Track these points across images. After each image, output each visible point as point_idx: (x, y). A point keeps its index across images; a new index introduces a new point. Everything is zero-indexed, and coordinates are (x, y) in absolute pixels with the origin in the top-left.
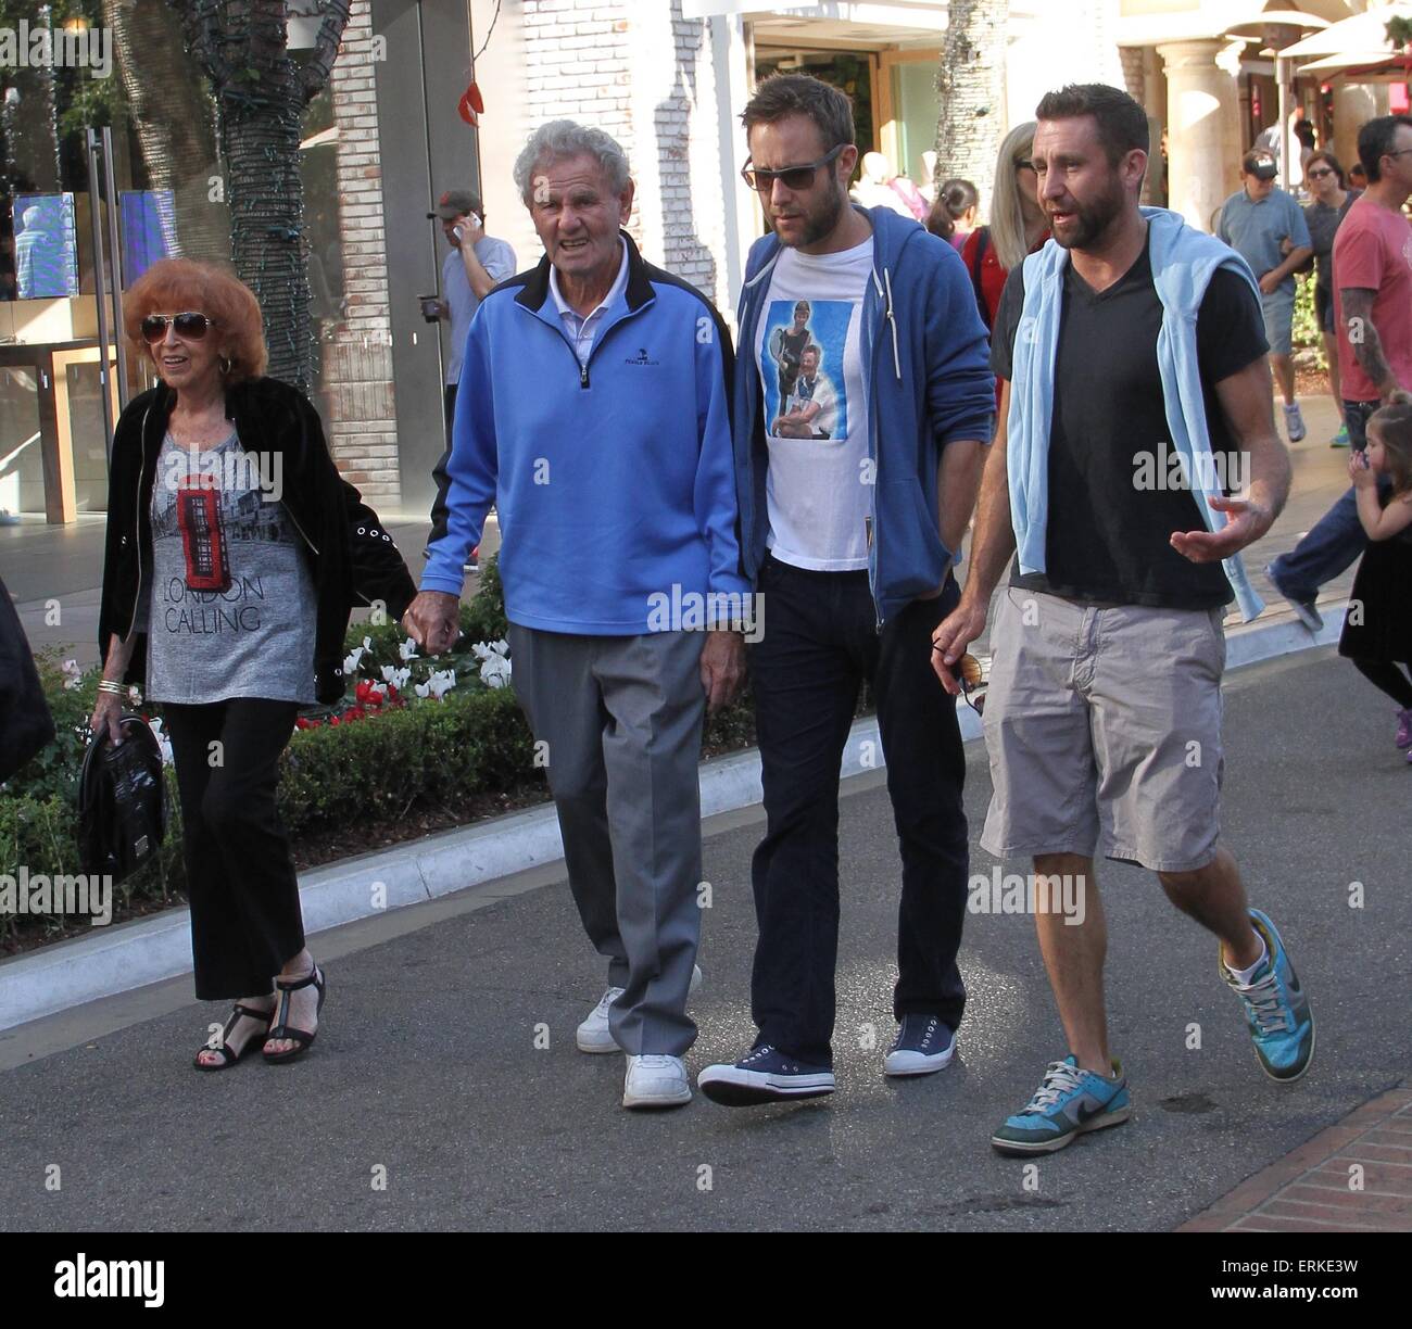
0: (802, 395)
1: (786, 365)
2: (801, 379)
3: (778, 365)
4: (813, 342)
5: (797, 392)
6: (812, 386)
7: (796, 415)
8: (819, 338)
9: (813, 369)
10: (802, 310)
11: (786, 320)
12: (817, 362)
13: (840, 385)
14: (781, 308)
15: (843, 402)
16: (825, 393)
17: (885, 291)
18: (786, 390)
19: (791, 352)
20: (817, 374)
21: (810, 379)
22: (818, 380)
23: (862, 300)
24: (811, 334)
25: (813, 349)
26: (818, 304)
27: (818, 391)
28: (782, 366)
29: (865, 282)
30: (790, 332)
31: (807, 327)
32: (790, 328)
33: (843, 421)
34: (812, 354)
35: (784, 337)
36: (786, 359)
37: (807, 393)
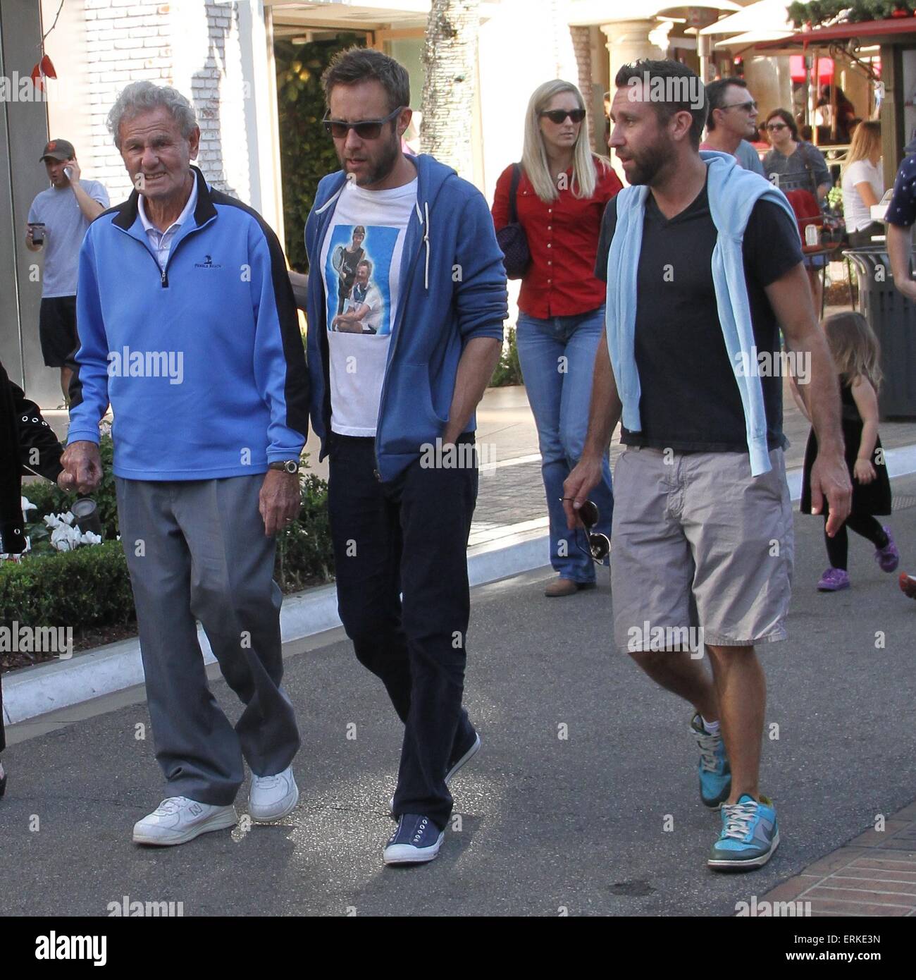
0: (356, 299)
1: (345, 275)
2: (356, 286)
3: (338, 275)
4: (367, 257)
5: (352, 296)
6: (364, 292)
7: (350, 315)
8: (372, 255)
9: (366, 278)
10: (359, 232)
11: (346, 241)
12: (369, 273)
13: (386, 292)
14: (342, 231)
15: (388, 305)
16: (374, 298)
17: (425, 220)
18: (344, 294)
19: (348, 265)
20: (369, 283)
21: (363, 286)
22: (369, 288)
23: (406, 226)
24: (366, 252)
25: (366, 263)
26: (372, 229)
27: (369, 296)
28: (341, 275)
29: (410, 213)
30: (349, 250)
31: (363, 246)
32: (349, 247)
33: (387, 320)
34: (365, 267)
35: (344, 253)
36: (345, 270)
37: (360, 297)
